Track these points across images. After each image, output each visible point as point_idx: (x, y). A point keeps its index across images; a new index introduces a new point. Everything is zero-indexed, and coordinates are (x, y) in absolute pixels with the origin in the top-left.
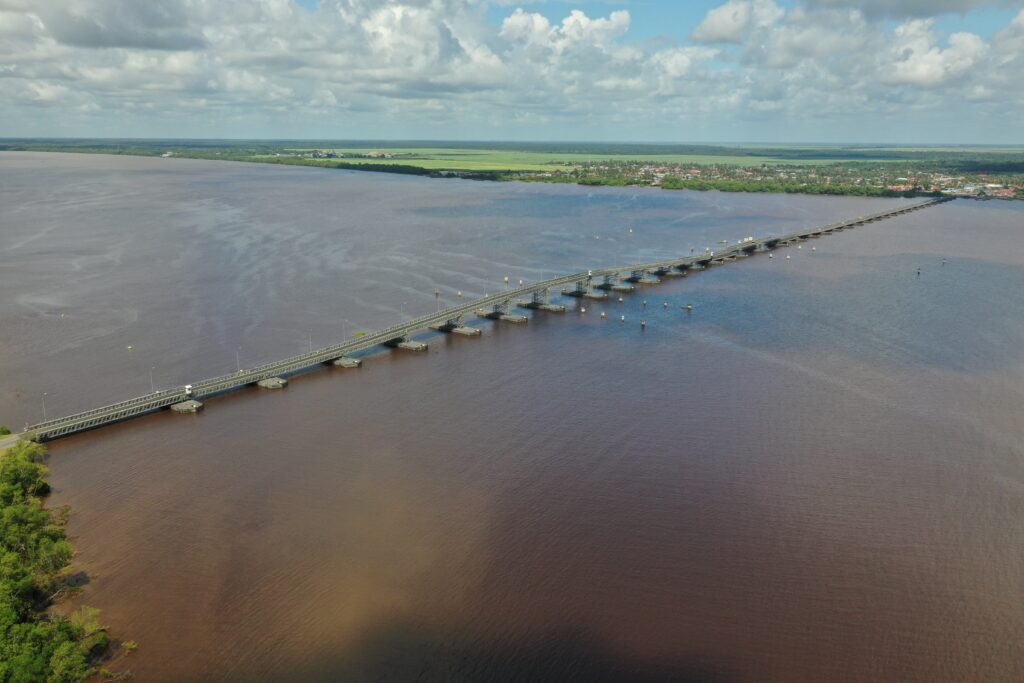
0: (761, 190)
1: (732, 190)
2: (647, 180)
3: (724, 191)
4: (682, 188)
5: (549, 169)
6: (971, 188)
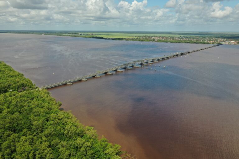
0: (180, 42)
1: (173, 42)
2: (154, 40)
3: (171, 42)
4: (162, 42)
5: (131, 38)
6: (227, 42)
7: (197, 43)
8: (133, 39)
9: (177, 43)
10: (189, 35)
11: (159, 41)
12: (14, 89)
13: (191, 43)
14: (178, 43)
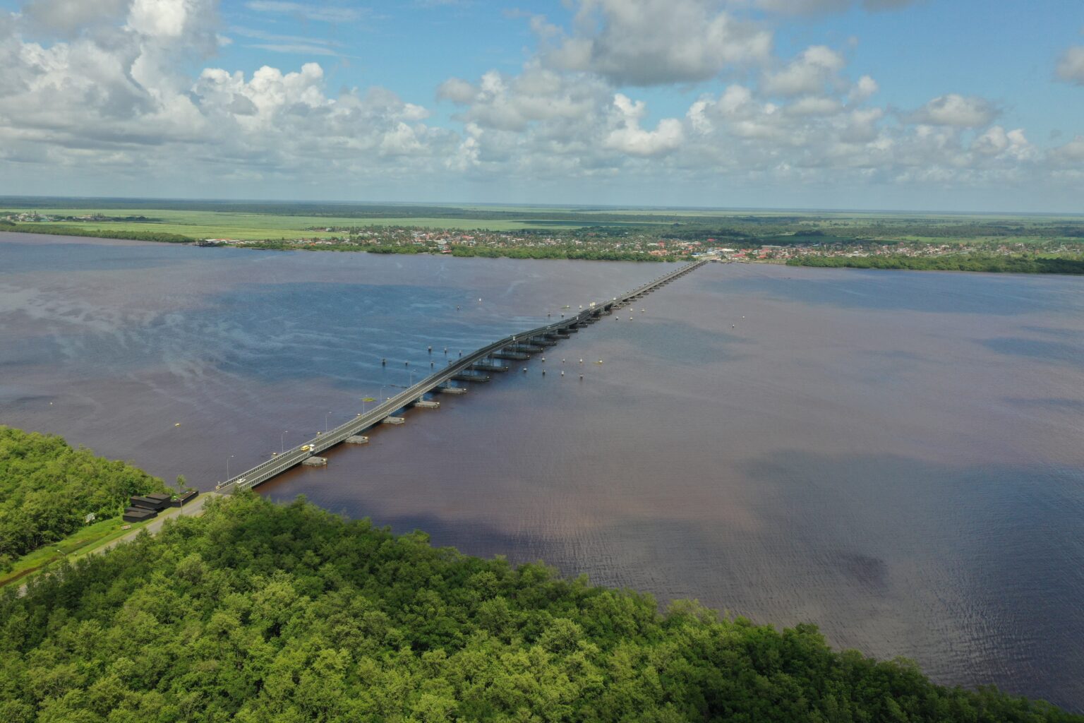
0: (547, 257)
1: (520, 257)
2: (429, 248)
3: (514, 257)
4: (473, 256)
5: (324, 236)
6: (711, 252)
7: (612, 260)
8: (337, 245)
9: (535, 258)
11: (459, 252)
12: (103, 510)
13: (591, 259)
14: (542, 258)
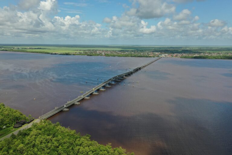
1: (120, 56)
4: (110, 56)
6: (163, 55)
7: (141, 57)
8: (80, 54)
10: (129, 49)
11: (107, 55)
12: (8, 125)
14: (125, 56)
